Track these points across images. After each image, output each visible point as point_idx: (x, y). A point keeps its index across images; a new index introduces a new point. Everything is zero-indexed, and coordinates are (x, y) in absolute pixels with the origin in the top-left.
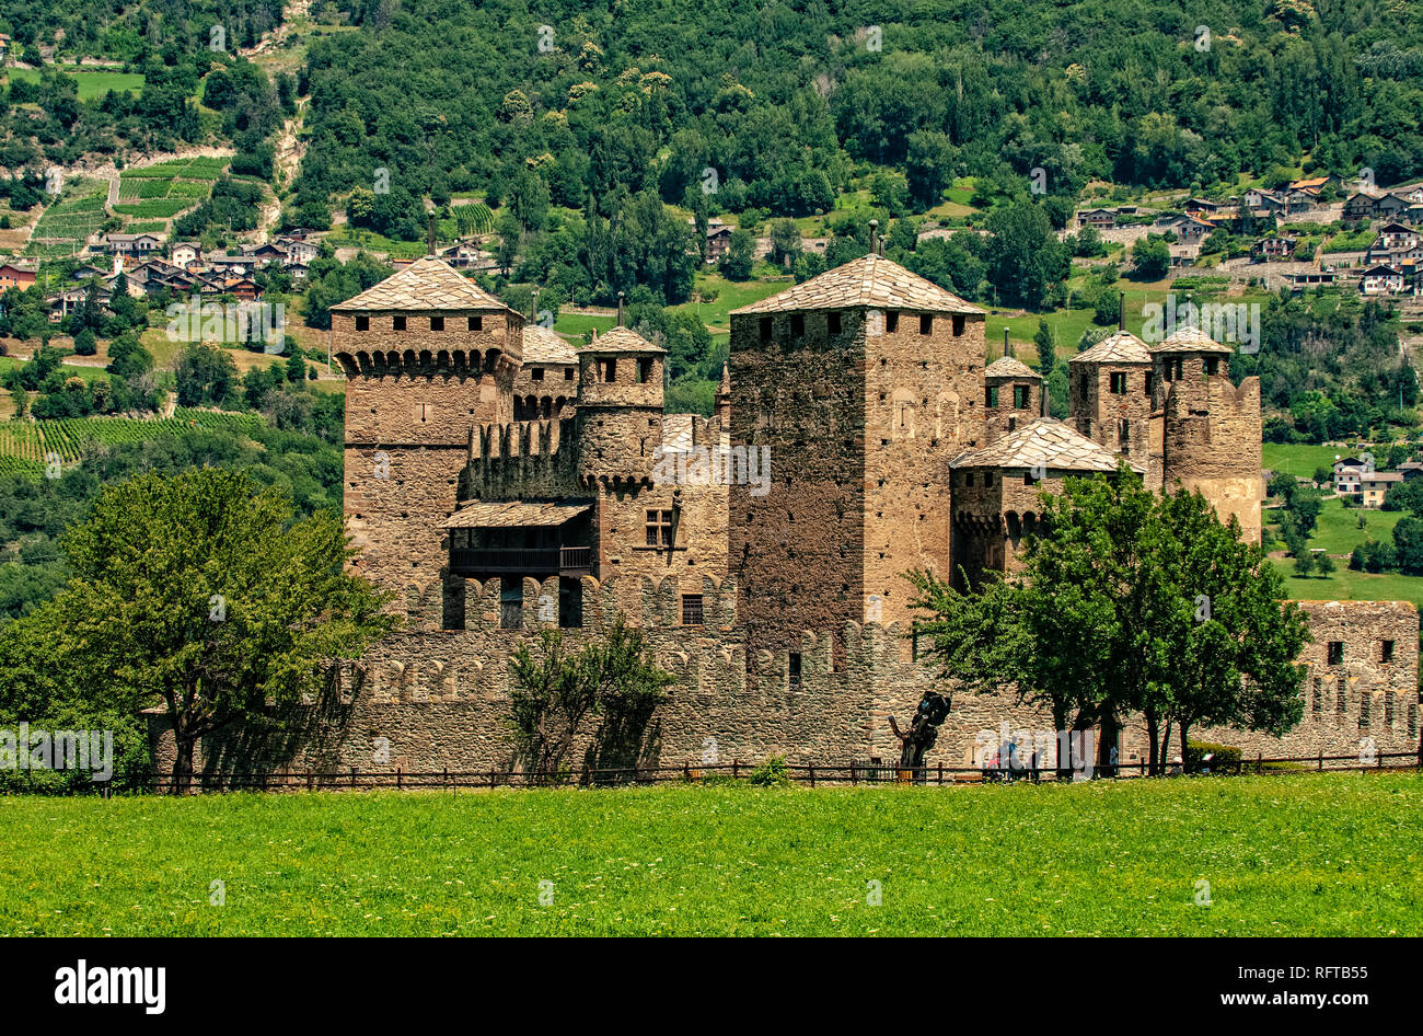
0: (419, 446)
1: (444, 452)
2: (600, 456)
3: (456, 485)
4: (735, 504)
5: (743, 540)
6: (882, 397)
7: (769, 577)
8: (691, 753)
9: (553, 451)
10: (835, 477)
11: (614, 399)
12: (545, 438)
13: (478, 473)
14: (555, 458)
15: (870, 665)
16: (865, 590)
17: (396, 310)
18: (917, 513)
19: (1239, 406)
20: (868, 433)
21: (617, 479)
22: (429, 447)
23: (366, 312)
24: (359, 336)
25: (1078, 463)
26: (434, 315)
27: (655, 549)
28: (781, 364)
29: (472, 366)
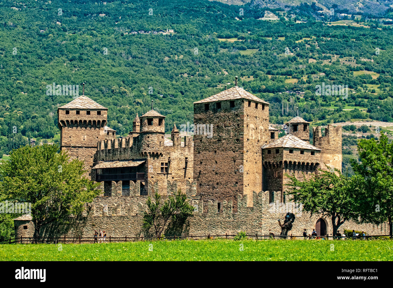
0: (83, 147)
1: (90, 149)
2: (148, 146)
3: (93, 158)
4: (196, 159)
5: (199, 170)
6: (247, 126)
7: (208, 180)
8: (200, 232)
9: (130, 146)
10: (233, 150)
11: (153, 130)
12: (128, 142)
13: (103, 154)
14: (132, 148)
15: (261, 205)
16: (244, 183)
17: (77, 109)
18: (255, 161)
19: (337, 133)
20: (244, 137)
21: (153, 153)
22: (86, 147)
23: (68, 109)
24: (66, 116)
25: (303, 147)
26: (88, 110)
27: (163, 174)
28: (213, 117)
29: (98, 125)
